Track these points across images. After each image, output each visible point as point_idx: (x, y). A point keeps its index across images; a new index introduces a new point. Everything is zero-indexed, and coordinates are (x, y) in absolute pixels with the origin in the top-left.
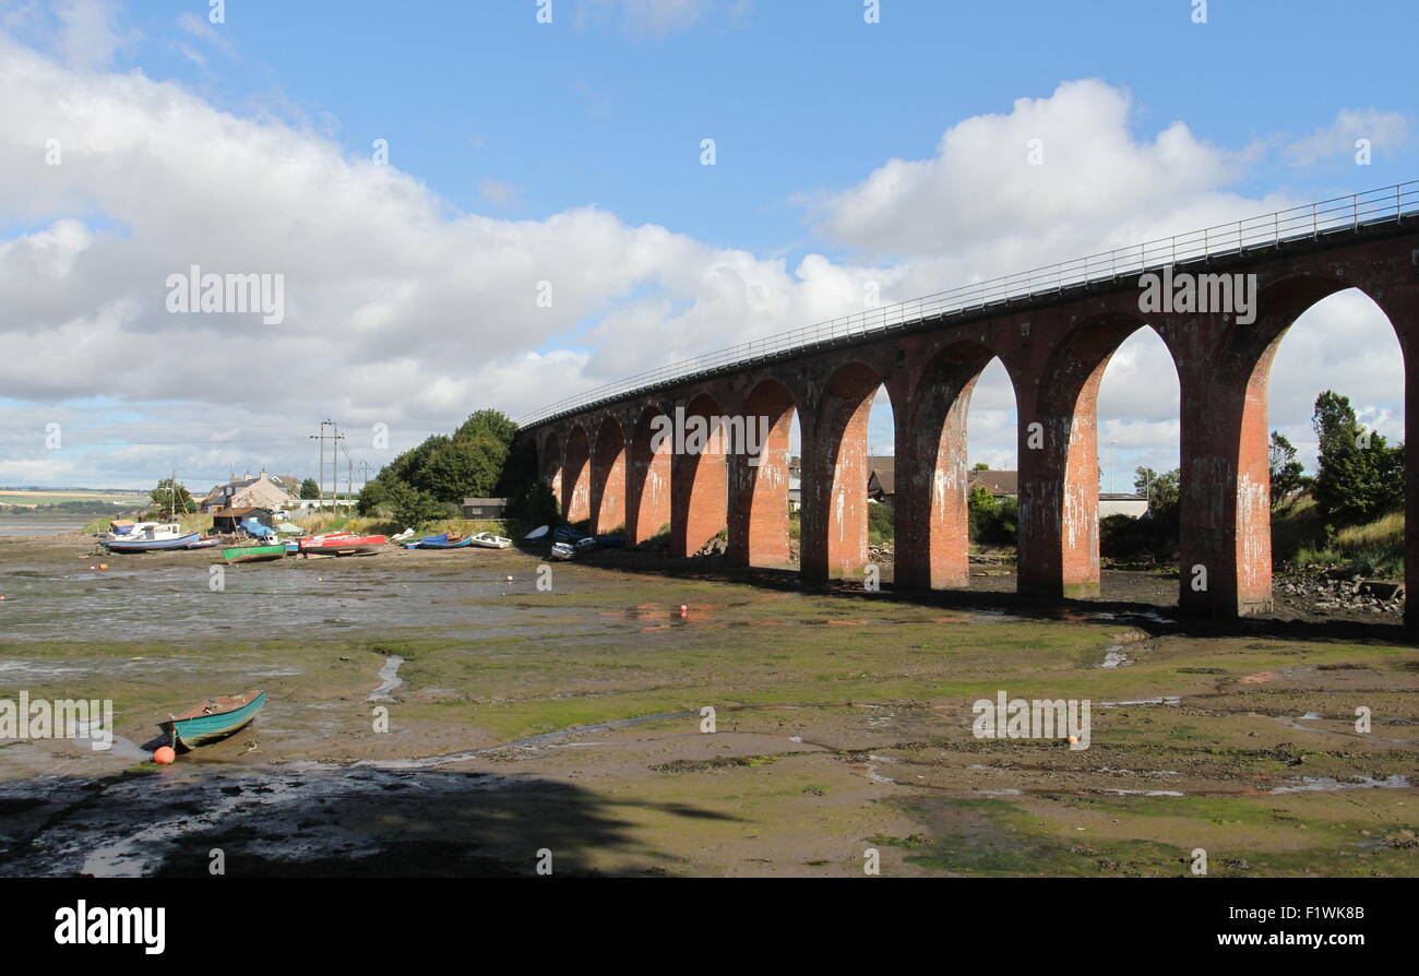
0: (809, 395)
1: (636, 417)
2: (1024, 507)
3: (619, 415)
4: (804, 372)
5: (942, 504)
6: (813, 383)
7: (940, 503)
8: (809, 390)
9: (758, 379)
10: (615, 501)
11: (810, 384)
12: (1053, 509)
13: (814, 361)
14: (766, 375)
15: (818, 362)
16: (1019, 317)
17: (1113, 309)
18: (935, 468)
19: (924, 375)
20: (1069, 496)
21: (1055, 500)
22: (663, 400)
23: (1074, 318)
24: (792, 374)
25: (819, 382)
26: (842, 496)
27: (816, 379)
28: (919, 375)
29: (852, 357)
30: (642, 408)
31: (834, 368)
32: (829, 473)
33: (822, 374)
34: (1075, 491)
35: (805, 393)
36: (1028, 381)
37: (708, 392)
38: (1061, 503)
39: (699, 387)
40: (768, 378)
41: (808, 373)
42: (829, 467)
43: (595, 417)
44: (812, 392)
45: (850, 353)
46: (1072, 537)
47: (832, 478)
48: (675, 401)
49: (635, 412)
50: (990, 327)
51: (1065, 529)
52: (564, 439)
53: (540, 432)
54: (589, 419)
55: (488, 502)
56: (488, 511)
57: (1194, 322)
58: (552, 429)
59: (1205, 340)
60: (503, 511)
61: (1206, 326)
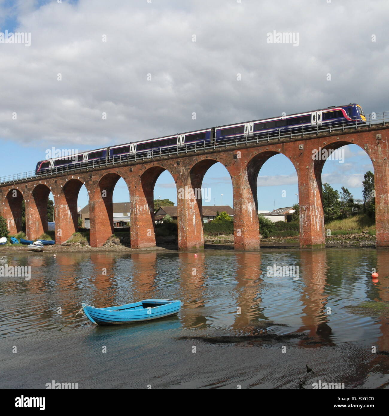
1: (62, 184)
2: (302, 215)
4: (178, 164)
5: (252, 217)
6: (183, 168)
7: (251, 216)
8: (182, 171)
10: (39, 224)
11: (182, 169)
12: (313, 216)
13: (184, 158)
14: (154, 164)
15: (186, 159)
16: (297, 142)
17: (343, 140)
18: (249, 202)
19: (248, 163)
20: (316, 211)
21: (314, 212)
22: (83, 176)
23: (325, 143)
24: (171, 164)
25: (187, 167)
26: (194, 216)
27: (185, 167)
28: (246, 164)
29: (207, 157)
30: (67, 180)
31: (196, 162)
32: (190, 206)
33: (189, 164)
34: (318, 210)
35: (179, 172)
36: (302, 167)
37: (115, 172)
38: (315, 214)
39: (108, 170)
40: (155, 166)
41: (181, 164)
42: (190, 203)
43: (29, 184)
44: (183, 171)
45: (206, 155)
46: (318, 227)
47: (191, 208)
48: (91, 177)
49: (61, 182)
50: (283, 145)
51: (317, 223)
52: (2, 196)
54: (24, 186)
57: (379, 145)
59: (384, 152)
61: (385, 147)
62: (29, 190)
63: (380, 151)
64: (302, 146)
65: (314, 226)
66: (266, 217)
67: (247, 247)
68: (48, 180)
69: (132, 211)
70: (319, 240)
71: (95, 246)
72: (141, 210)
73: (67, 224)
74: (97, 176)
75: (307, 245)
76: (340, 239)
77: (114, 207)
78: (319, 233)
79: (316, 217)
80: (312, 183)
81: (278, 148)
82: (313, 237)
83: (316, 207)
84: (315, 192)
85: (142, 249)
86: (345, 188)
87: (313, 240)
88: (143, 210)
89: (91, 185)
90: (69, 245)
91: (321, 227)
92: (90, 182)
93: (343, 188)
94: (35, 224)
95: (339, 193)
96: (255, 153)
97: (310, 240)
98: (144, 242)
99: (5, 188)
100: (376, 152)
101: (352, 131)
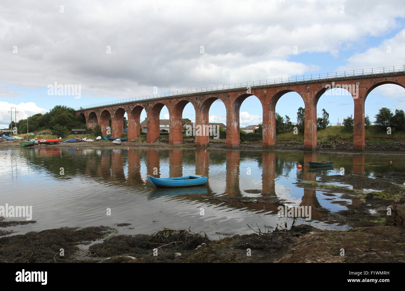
0: (198, 104)
2: (264, 130)
3: (125, 108)
4: (197, 99)
5: (236, 130)
6: (200, 101)
9: (180, 100)
10: (119, 130)
11: (199, 102)
12: (270, 130)
13: (200, 96)
14: (183, 99)
15: (201, 97)
16: (263, 90)
17: (288, 89)
18: (235, 121)
19: (235, 101)
20: (272, 128)
21: (270, 128)
22: (144, 104)
23: (278, 90)
24: (193, 99)
25: (202, 101)
27: (201, 101)
28: (234, 101)
29: (213, 96)
30: (135, 106)
31: (207, 98)
32: (203, 122)
33: (203, 99)
35: (197, 104)
36: (265, 103)
37: (162, 103)
39: (158, 101)
40: (184, 100)
41: (198, 99)
43: (114, 108)
44: (199, 103)
45: (212, 95)
46: (272, 136)
48: (148, 105)
49: (132, 107)
50: (255, 91)
51: (272, 134)
52: (99, 114)
53: (86, 111)
54: (111, 108)
55: (79, 130)
56: (80, 133)
57: (308, 93)
58: (93, 111)
59: (311, 97)
60: (83, 132)
61: (311, 94)
62: (114, 111)
63: (308, 96)
64: (265, 91)
65: (270, 136)
66: (243, 130)
67: (233, 146)
68: (124, 105)
69: (170, 124)
70: (273, 144)
71: (150, 143)
72: (175, 124)
74: (152, 105)
75: (266, 146)
76: (283, 143)
77: (160, 121)
78: (273, 140)
79: (271, 131)
80: (270, 112)
82: (269, 142)
83: (272, 125)
85: (175, 145)
86: (287, 116)
87: (269, 144)
89: (148, 109)
90: (135, 142)
91: (274, 136)
92: (148, 108)
93: (286, 116)
94: (117, 129)
95: (284, 118)
97: (268, 144)
98: (176, 142)
99: (100, 109)
100: (306, 97)
101: (293, 84)
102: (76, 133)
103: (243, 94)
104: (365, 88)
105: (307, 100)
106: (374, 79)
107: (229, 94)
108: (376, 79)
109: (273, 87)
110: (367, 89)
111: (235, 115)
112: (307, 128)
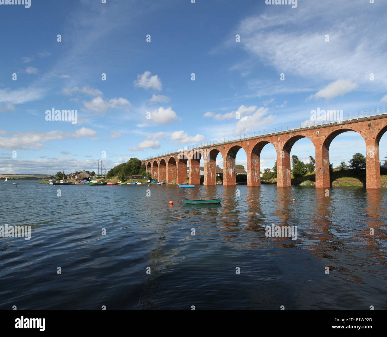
3: (165, 159)
18: (230, 168)
20: (256, 173)
21: (254, 173)
26: (212, 174)
28: (228, 151)
30: (170, 157)
34: (257, 172)
36: (249, 153)
38: (255, 174)
42: (209, 168)
45: (214, 147)
46: (256, 180)
47: (210, 170)
49: (168, 158)
51: (255, 179)
52: (152, 163)
53: (146, 162)
54: (158, 159)
55: (137, 176)
56: (137, 178)
57: (279, 143)
58: (149, 161)
59: (281, 146)
60: (140, 177)
61: (281, 143)
62: (159, 161)
63: (279, 146)
64: (248, 143)
72: (193, 170)
73: (171, 175)
78: (257, 183)
81: (240, 144)
84: (255, 164)
88: (194, 171)
96: (231, 146)
99: (153, 160)
100: (278, 146)
101: (268, 136)
102: (135, 178)
103: (233, 146)
104: (324, 136)
105: (278, 149)
106: (331, 128)
107: (224, 146)
108: (333, 127)
109: (254, 139)
110: (325, 137)
111: (230, 163)
112: (279, 173)
